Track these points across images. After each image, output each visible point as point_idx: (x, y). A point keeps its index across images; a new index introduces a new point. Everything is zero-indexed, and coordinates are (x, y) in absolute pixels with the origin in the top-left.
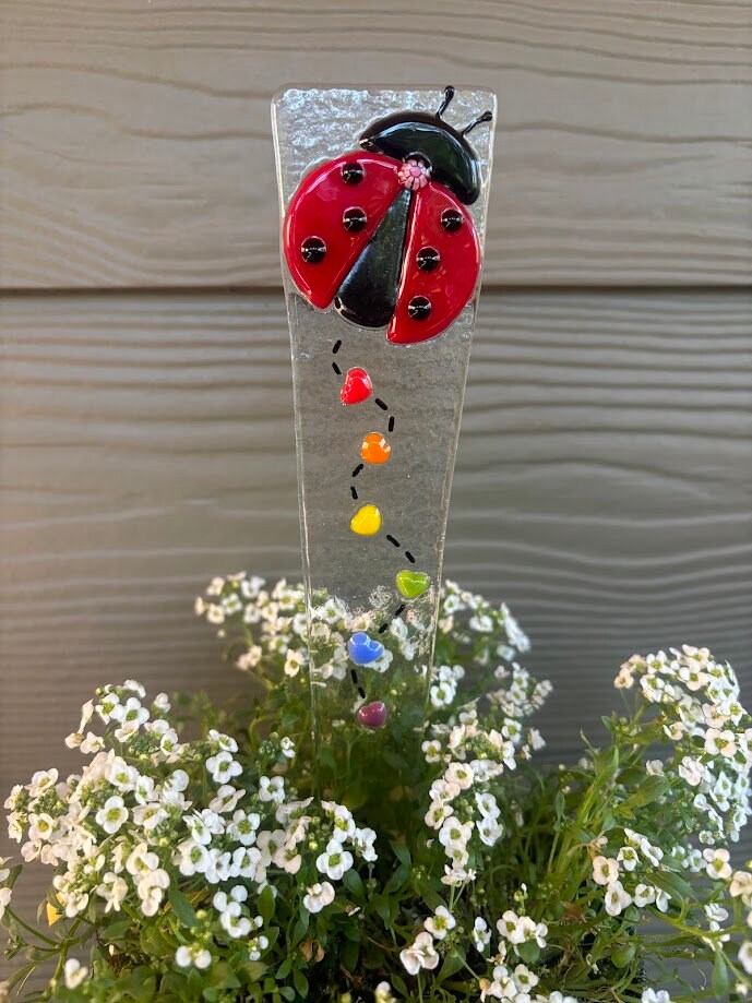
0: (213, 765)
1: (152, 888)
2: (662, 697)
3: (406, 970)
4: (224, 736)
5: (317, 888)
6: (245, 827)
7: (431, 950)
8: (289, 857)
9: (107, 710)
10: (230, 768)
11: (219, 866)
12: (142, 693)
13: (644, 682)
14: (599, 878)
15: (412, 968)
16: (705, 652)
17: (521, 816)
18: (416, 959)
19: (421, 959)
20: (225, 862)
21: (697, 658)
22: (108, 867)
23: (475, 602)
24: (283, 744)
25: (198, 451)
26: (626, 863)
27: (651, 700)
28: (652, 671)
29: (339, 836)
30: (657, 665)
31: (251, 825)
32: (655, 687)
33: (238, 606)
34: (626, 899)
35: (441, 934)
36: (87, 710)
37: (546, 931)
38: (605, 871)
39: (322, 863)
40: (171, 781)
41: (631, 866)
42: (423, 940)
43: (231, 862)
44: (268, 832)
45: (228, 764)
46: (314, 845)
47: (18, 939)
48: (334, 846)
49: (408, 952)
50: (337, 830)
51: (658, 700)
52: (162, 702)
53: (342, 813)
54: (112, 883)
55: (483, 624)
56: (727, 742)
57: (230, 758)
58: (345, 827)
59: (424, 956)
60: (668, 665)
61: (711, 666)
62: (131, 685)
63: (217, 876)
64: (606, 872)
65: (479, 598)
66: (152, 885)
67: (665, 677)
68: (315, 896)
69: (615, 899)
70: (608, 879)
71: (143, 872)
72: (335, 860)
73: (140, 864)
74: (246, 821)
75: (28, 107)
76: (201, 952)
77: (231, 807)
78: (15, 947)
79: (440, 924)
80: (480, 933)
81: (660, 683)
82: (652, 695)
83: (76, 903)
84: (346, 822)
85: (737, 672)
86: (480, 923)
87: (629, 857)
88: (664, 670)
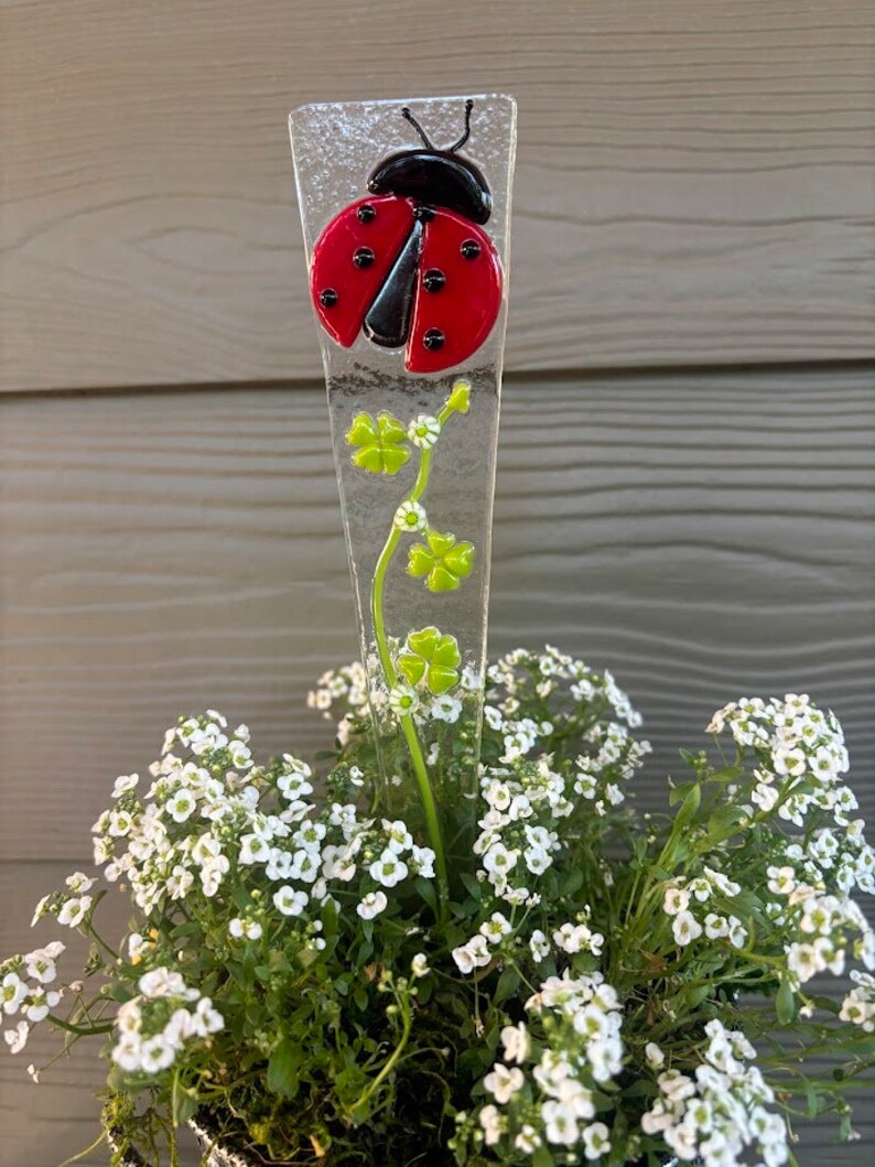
0: (284, 783)
1: (214, 871)
2: (754, 741)
3: (457, 967)
4: (298, 761)
5: (371, 897)
6: (310, 835)
7: (484, 951)
8: (345, 866)
9: (186, 733)
10: (301, 787)
11: (279, 865)
12: (224, 723)
13: (734, 725)
14: (669, 908)
15: (465, 967)
16: (805, 698)
17: (610, 877)
18: (469, 958)
19: (474, 958)
20: (286, 863)
21: (797, 704)
22: (177, 860)
23: (577, 667)
24: (352, 772)
25: (309, 535)
26: (698, 894)
27: (742, 744)
28: (744, 715)
29: (395, 848)
30: (751, 709)
31: (316, 834)
32: (747, 730)
33: (344, 689)
34: (696, 930)
35: (496, 938)
36: (170, 735)
37: (602, 941)
38: (676, 903)
39: (376, 871)
40: (242, 795)
41: (702, 896)
42: (477, 942)
43: (292, 863)
44: (334, 847)
45: (299, 784)
46: (368, 854)
47: (97, 957)
48: (389, 855)
49: (461, 950)
50: (393, 842)
51: (750, 743)
52: (242, 731)
53: (399, 827)
54: (180, 877)
55: (584, 690)
56: (797, 761)
57: (301, 779)
58: (401, 840)
59: (477, 956)
60: (763, 711)
61: (808, 711)
62: (213, 714)
63: (278, 874)
64: (676, 901)
65: (579, 664)
66: (215, 870)
67: (759, 722)
68: (369, 904)
69: (685, 929)
70: (679, 909)
71: (207, 860)
72: (389, 869)
73: (205, 852)
74: (312, 830)
75: (169, 230)
76: (253, 925)
77: (299, 818)
78: (94, 966)
79: (496, 928)
80: (538, 945)
81: (752, 726)
82: (743, 738)
83: (146, 891)
84: (403, 836)
85: (841, 720)
86: (538, 936)
87: (702, 888)
88: (758, 714)
